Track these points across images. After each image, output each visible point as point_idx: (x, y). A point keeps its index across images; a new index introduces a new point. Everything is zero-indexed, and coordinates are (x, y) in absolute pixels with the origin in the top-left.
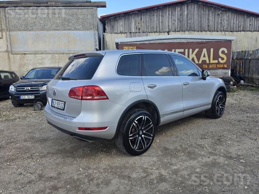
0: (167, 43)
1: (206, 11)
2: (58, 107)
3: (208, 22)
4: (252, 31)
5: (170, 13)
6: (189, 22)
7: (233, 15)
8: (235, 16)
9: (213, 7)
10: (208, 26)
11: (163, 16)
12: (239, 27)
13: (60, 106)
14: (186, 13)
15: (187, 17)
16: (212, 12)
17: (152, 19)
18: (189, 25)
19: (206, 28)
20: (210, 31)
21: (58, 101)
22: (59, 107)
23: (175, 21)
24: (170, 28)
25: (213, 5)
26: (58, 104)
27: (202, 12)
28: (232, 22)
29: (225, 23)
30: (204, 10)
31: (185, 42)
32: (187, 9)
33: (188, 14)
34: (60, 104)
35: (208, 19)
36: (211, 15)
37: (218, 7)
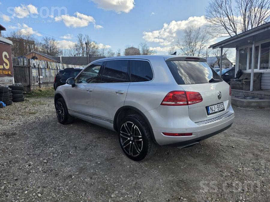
2: (219, 110)
13: (221, 107)
21: (217, 105)
22: (221, 109)
26: (218, 108)
34: (221, 106)
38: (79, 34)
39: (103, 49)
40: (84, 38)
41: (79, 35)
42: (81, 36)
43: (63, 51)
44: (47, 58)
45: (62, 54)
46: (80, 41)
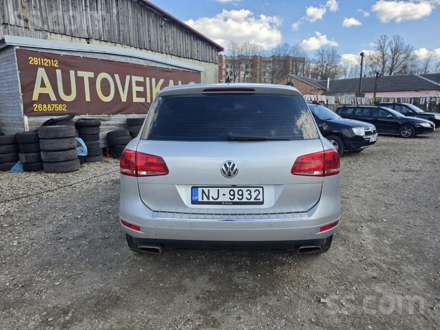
0: (117, 62)
1: (145, 16)
3: (149, 36)
4: (199, 60)
5: (88, 4)
6: (121, 28)
7: (179, 31)
8: (181, 35)
9: (153, 12)
10: (150, 41)
11: (75, 7)
12: (187, 52)
14: (115, 11)
15: (118, 19)
16: (153, 21)
17: (53, 5)
18: (121, 33)
19: (147, 45)
20: (152, 51)
23: (98, 20)
24: (91, 32)
25: (153, 10)
27: (139, 16)
28: (178, 42)
29: (171, 42)
30: (142, 15)
31: (144, 65)
32: (117, 5)
33: (118, 14)
35: (149, 31)
36: (151, 24)
37: (159, 14)
38: (381, 36)
39: (428, 61)
40: (390, 43)
41: (380, 38)
42: (385, 40)
43: (348, 71)
44: (307, 84)
45: (346, 75)
46: (381, 48)
